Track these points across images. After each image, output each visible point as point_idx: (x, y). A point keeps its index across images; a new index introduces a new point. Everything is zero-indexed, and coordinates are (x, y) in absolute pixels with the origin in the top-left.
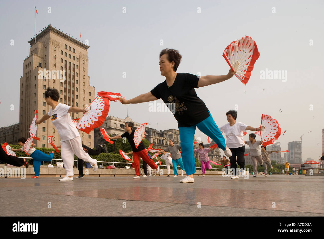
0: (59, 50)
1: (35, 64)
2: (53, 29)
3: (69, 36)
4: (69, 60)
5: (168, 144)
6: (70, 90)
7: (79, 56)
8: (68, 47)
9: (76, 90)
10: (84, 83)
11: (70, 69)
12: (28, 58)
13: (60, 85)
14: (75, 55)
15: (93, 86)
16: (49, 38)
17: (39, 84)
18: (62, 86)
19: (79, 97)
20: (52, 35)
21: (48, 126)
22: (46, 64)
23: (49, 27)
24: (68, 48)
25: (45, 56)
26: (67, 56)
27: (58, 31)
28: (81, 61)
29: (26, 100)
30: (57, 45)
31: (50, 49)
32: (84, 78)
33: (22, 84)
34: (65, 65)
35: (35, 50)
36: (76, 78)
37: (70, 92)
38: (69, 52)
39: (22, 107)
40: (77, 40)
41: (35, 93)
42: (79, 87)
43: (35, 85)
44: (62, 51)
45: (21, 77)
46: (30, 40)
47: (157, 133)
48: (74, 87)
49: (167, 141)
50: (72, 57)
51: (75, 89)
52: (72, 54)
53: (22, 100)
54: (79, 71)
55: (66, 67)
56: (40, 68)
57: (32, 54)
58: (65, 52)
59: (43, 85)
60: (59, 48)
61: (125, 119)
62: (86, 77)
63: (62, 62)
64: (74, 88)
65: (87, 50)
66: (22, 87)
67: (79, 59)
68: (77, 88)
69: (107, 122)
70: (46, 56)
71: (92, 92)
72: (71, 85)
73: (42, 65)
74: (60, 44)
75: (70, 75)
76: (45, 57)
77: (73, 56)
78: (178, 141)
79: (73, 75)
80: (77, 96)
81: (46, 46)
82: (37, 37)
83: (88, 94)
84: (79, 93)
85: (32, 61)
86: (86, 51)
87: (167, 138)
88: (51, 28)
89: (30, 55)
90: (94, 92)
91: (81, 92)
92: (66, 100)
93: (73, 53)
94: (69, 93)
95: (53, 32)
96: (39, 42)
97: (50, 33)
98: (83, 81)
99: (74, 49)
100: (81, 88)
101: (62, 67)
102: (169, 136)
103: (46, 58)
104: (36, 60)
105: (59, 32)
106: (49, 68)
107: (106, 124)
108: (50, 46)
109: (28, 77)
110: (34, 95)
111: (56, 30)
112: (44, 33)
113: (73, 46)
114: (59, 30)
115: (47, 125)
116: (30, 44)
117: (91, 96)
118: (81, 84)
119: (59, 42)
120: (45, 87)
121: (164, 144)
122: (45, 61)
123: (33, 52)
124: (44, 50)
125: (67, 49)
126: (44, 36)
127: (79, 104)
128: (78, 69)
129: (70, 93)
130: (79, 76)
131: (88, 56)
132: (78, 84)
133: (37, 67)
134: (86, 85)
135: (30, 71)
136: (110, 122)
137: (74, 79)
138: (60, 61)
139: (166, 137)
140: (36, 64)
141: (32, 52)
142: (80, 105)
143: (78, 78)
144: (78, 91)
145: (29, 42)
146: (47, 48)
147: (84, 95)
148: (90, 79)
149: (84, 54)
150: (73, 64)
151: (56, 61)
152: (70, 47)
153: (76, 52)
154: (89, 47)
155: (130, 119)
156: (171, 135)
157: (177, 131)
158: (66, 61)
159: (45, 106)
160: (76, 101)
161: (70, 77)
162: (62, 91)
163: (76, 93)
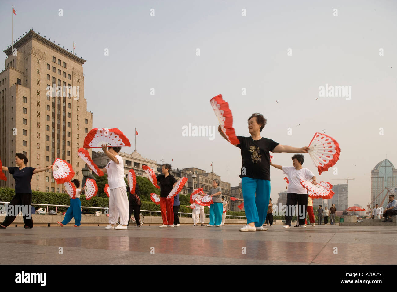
0: (45, 64)
1: (12, 81)
2: (37, 35)
3: (58, 45)
4: (58, 76)
5: (186, 186)
6: (59, 116)
7: (72, 72)
8: (56, 60)
9: (68, 116)
10: (78, 107)
12: (3, 72)
13: (46, 109)
14: (66, 71)
15: (90, 112)
16: (31, 47)
17: (17, 106)
18: (49, 110)
19: (72, 124)
20: (35, 43)
22: (27, 80)
23: (31, 32)
24: (57, 62)
25: (25, 70)
26: (55, 72)
28: (75, 79)
29: (1, 126)
30: (42, 57)
31: (32, 62)
34: (53, 82)
35: (12, 62)
36: (68, 101)
38: (58, 67)
40: (70, 51)
41: (13, 119)
42: (72, 112)
43: (13, 107)
44: (49, 65)
47: (172, 172)
48: (65, 111)
50: (62, 73)
51: (67, 114)
52: (63, 70)
56: (19, 86)
57: (8, 67)
58: (53, 67)
59: (23, 108)
60: (45, 61)
61: (132, 153)
62: (81, 100)
63: (49, 80)
64: (65, 113)
65: (83, 65)
67: (71, 76)
68: (69, 113)
70: (27, 70)
71: (89, 119)
72: (61, 109)
73: (22, 82)
74: (45, 55)
76: (26, 72)
77: (64, 72)
78: (199, 182)
80: (69, 123)
81: (26, 58)
82: (15, 45)
83: (84, 121)
84: (72, 119)
85: (9, 76)
86: (80, 66)
88: (33, 33)
89: (5, 69)
90: (92, 119)
91: (75, 118)
92: (55, 128)
93: (64, 68)
94: (58, 119)
95: (36, 40)
96: (17, 52)
97: (33, 41)
98: (78, 104)
99: (65, 63)
100: (75, 113)
102: (187, 176)
103: (27, 74)
104: (14, 75)
105: (45, 40)
106: (32, 86)
108: (32, 57)
111: (40, 37)
112: (25, 40)
113: (64, 59)
114: (44, 37)
116: (6, 54)
117: (87, 124)
118: (75, 108)
119: (44, 53)
120: (25, 110)
122: (25, 77)
123: (10, 65)
124: (24, 63)
125: (55, 62)
126: (25, 45)
127: (72, 134)
129: (60, 119)
130: (71, 97)
131: (84, 73)
132: (70, 108)
133: (15, 84)
134: (82, 110)
135: (6, 89)
137: (64, 101)
138: (47, 78)
141: (8, 64)
143: (71, 100)
144: (70, 118)
145: (4, 51)
146: (28, 60)
147: (79, 123)
148: (86, 103)
149: (78, 70)
150: (64, 82)
151: (40, 77)
152: (60, 61)
153: (67, 68)
154: (85, 61)
155: (137, 154)
156: (191, 175)
157: (198, 170)
158: (54, 78)
159: (26, 135)
160: (68, 129)
161: (59, 99)
162: (48, 116)
163: (68, 120)
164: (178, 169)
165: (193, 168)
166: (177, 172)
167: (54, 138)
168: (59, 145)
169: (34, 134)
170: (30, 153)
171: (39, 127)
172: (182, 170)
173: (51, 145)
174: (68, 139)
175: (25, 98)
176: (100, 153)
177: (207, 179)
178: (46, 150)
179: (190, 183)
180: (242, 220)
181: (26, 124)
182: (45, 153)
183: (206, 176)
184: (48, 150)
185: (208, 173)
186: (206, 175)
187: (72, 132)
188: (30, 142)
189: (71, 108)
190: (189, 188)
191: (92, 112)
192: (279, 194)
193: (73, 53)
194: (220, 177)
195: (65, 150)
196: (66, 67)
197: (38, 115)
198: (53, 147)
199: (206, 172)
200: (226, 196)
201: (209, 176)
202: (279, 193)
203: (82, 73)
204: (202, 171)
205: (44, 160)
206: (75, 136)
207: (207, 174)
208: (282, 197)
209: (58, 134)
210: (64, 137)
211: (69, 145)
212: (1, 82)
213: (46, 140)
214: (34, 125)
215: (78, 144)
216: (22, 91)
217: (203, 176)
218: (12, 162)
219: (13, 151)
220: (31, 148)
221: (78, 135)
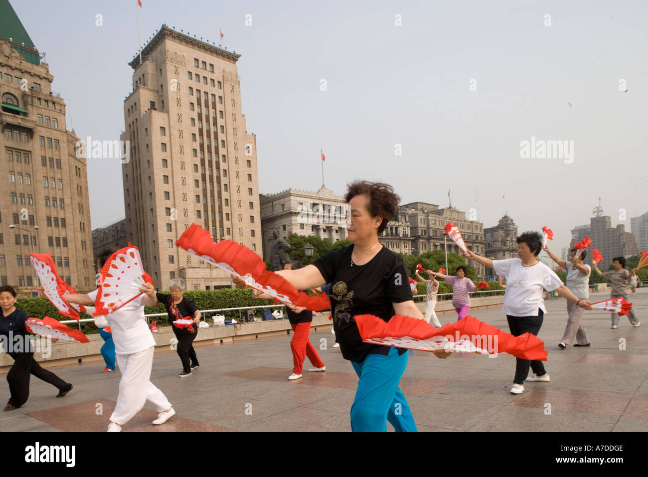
0: (185, 72)
1: (144, 106)
2: (171, 31)
3: (200, 40)
4: (203, 88)
5: (408, 235)
6: (209, 147)
7: (222, 77)
8: (199, 63)
9: (222, 146)
10: (235, 130)
11: (207, 106)
12: (131, 95)
13: (191, 139)
14: (214, 77)
16: (165, 50)
17: (154, 143)
18: (195, 141)
19: (228, 157)
20: (170, 45)
21: (176, 220)
22: (163, 102)
23: (164, 28)
24: (201, 65)
25: (160, 87)
26: (199, 81)
27: (179, 34)
28: (227, 87)
29: (133, 174)
30: (181, 62)
31: (168, 73)
32: (234, 120)
34: (197, 98)
35: (142, 78)
36: (220, 122)
37: (210, 151)
38: (202, 73)
39: (128, 190)
40: (217, 45)
41: (148, 161)
42: (227, 139)
43: (147, 145)
44: (190, 73)
45: (121, 133)
46: (131, 60)
48: (217, 139)
49: (406, 227)
50: (209, 80)
51: (220, 144)
52: (209, 76)
53: (127, 175)
54: (225, 106)
55: (199, 104)
56: (153, 112)
57: (137, 86)
58: (196, 74)
59: (162, 143)
60: (184, 68)
61: (319, 191)
62: (238, 118)
63: (192, 95)
64: (218, 142)
65: (237, 62)
67: (222, 83)
68: (223, 141)
69: (285, 202)
70: (162, 86)
71: (252, 146)
72: (211, 137)
73: (156, 106)
74: (184, 59)
75: (207, 117)
76: (160, 89)
77: (211, 79)
78: (428, 225)
79: (213, 117)
80: (224, 156)
81: (160, 68)
82: (143, 53)
83: (245, 149)
84: (227, 150)
85: (139, 100)
86: (233, 65)
87: (406, 221)
88: (166, 30)
89: (134, 90)
90: (255, 144)
91: (231, 148)
92: (204, 166)
93: (210, 73)
94: (208, 152)
95: (171, 39)
96: (147, 62)
97: (166, 40)
98: (233, 125)
99: (212, 65)
100: (231, 139)
101: (193, 104)
102: (409, 217)
103: (162, 91)
104: (146, 97)
105: (183, 36)
106: (170, 109)
107: (283, 205)
108: (167, 66)
109: (134, 132)
110: (147, 164)
111: (175, 33)
112: (156, 42)
113: (209, 58)
114: (181, 32)
116: (133, 68)
117: (249, 153)
118: (230, 131)
119: (183, 56)
120: (164, 147)
121: (401, 235)
122: (160, 97)
123: (139, 82)
124: (157, 76)
125: (198, 67)
126: (157, 48)
127: (229, 172)
128: (222, 103)
129: (211, 153)
130: (224, 116)
131: (239, 75)
132: (223, 132)
133: (149, 109)
134: (240, 132)
135: (136, 120)
136: (290, 200)
137: (215, 124)
138: (189, 93)
139: (403, 220)
140: (145, 104)
141: (137, 82)
143: (223, 121)
145: (130, 64)
146: (162, 70)
147: (237, 153)
148: (245, 121)
149: (230, 72)
150: (212, 94)
151: (180, 93)
152: (204, 63)
153: (215, 71)
154: (239, 56)
155: (328, 191)
156: (414, 216)
157: (425, 206)
158: (198, 91)
159: (168, 183)
160: (223, 166)
161: (208, 121)
162: (195, 150)
163: (222, 151)
165: (417, 203)
167: (205, 181)
168: (212, 191)
169: (178, 180)
170: (175, 208)
171: (184, 169)
173: (202, 193)
174: (224, 180)
175: (163, 128)
176: (270, 196)
177: (443, 220)
178: (195, 201)
179: (414, 229)
181: (167, 167)
182: (194, 206)
183: (440, 215)
184: (198, 201)
185: (443, 210)
186: (440, 212)
187: (229, 170)
188: (174, 192)
189: (225, 132)
190: (413, 238)
191: (254, 134)
192: (572, 231)
193: (221, 48)
194: (464, 213)
195: (221, 198)
196: (213, 70)
197: (182, 152)
198: (205, 196)
199: (440, 208)
200: (477, 245)
201: (444, 215)
203: (237, 76)
204: (432, 207)
205: (194, 216)
206: (233, 174)
207: (441, 212)
208: (578, 237)
209: (210, 176)
210: (219, 178)
211: (226, 190)
212: (129, 110)
213: (195, 186)
214: (177, 166)
215: (238, 187)
216: (158, 119)
217: (435, 215)
218: (153, 225)
219: (152, 209)
220: (176, 201)
221: (237, 173)
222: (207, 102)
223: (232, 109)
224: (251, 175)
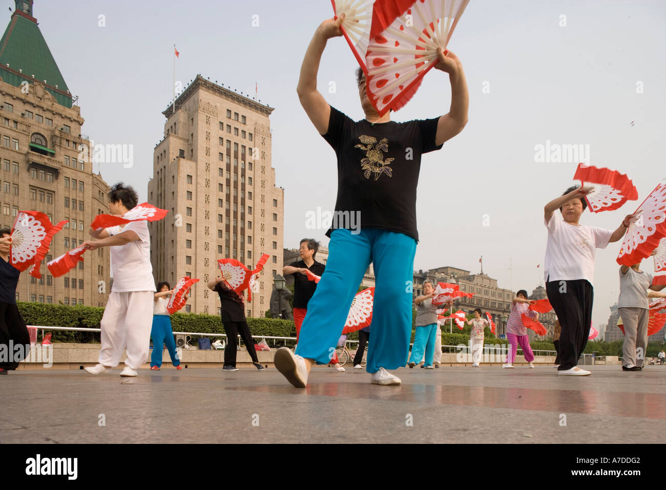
0: (216, 122)
1: (173, 153)
2: (206, 81)
3: (234, 91)
4: (234, 139)
6: (236, 198)
7: (253, 130)
8: (232, 114)
9: (249, 197)
10: (263, 182)
11: (236, 157)
12: (161, 142)
13: (218, 189)
14: (245, 128)
15: (281, 187)
16: (198, 100)
17: (180, 190)
18: (222, 191)
19: (254, 209)
20: (203, 95)
21: (196, 269)
22: (192, 150)
23: (199, 78)
24: (233, 116)
25: (190, 136)
26: (230, 133)
27: (214, 85)
28: (258, 139)
30: (212, 111)
31: (199, 122)
32: (263, 172)
33: (152, 193)
34: (227, 149)
35: (173, 127)
36: (249, 173)
37: (236, 202)
38: (234, 124)
40: (250, 98)
41: (173, 209)
42: (254, 191)
43: (173, 193)
44: (221, 123)
45: (149, 180)
46: (165, 109)
48: (245, 191)
50: (240, 132)
51: (247, 195)
52: (241, 127)
55: (228, 154)
56: (182, 160)
57: (168, 134)
58: (227, 125)
59: (188, 191)
60: (216, 118)
62: (267, 170)
63: (222, 145)
64: (244, 193)
65: (270, 116)
66: (152, 198)
67: (253, 135)
68: (250, 193)
70: (192, 135)
71: (279, 199)
72: (239, 188)
73: (185, 154)
74: (217, 109)
75: (236, 168)
76: (190, 138)
77: (242, 130)
79: (242, 169)
80: (250, 208)
81: (192, 118)
82: (176, 102)
83: (272, 202)
84: (254, 202)
85: (169, 147)
86: (266, 118)
88: (200, 80)
89: (165, 137)
90: (283, 198)
91: (258, 199)
92: (229, 217)
93: (242, 125)
94: (234, 203)
95: (205, 89)
96: (180, 111)
97: (200, 90)
98: (262, 178)
99: (244, 117)
100: (258, 192)
101: (222, 154)
103: (192, 140)
104: (176, 144)
105: (217, 87)
106: (198, 157)
108: (199, 116)
109: (161, 180)
110: (172, 212)
111: (210, 83)
112: (190, 92)
113: (242, 110)
114: (215, 83)
115: (194, 268)
116: (166, 117)
117: (276, 206)
118: (258, 183)
119: (216, 106)
120: (190, 195)
122: (190, 146)
123: (170, 131)
124: (189, 125)
125: (230, 118)
126: (190, 98)
127: (254, 224)
128: (251, 155)
129: (237, 204)
130: (253, 168)
131: (271, 128)
132: (251, 184)
133: (177, 157)
134: (268, 185)
135: (165, 167)
137: (243, 175)
138: (218, 143)
140: (175, 152)
141: (168, 130)
142: (255, 226)
143: (252, 173)
144: (251, 199)
145: (163, 113)
146: (194, 120)
147: (264, 206)
148: (274, 174)
149: (262, 125)
150: (242, 146)
151: (210, 143)
152: (237, 114)
153: (247, 123)
154: (273, 109)
156: (444, 280)
158: (229, 141)
159: (191, 232)
160: (248, 217)
161: (236, 172)
162: (221, 200)
163: (248, 203)
164: (421, 271)
165: (447, 267)
166: (420, 276)
167: (229, 232)
168: (235, 243)
169: (201, 230)
170: (196, 257)
171: (208, 218)
172: (428, 271)
173: (225, 243)
174: (248, 232)
175: (190, 177)
176: (295, 251)
177: (473, 286)
178: (217, 252)
180: (539, 356)
181: (191, 216)
182: (216, 256)
183: (470, 281)
184: (220, 252)
185: (474, 276)
186: (470, 278)
187: (254, 222)
188: (196, 241)
189: (253, 184)
191: (283, 188)
192: (611, 308)
193: (255, 100)
194: (496, 281)
195: (244, 250)
196: (245, 122)
197: (207, 201)
198: (228, 246)
199: (471, 274)
201: (475, 281)
202: (611, 306)
203: (268, 129)
204: (463, 273)
205: (214, 266)
206: (258, 227)
207: (472, 278)
208: (617, 314)
209: (234, 227)
210: (243, 230)
211: (250, 242)
212: (158, 157)
213: (218, 236)
214: (202, 215)
215: (263, 240)
216: (186, 167)
217: (464, 281)
218: (172, 273)
219: (173, 257)
220: (197, 250)
221: (263, 225)
222: (236, 153)
223: (262, 161)
224: (276, 228)
